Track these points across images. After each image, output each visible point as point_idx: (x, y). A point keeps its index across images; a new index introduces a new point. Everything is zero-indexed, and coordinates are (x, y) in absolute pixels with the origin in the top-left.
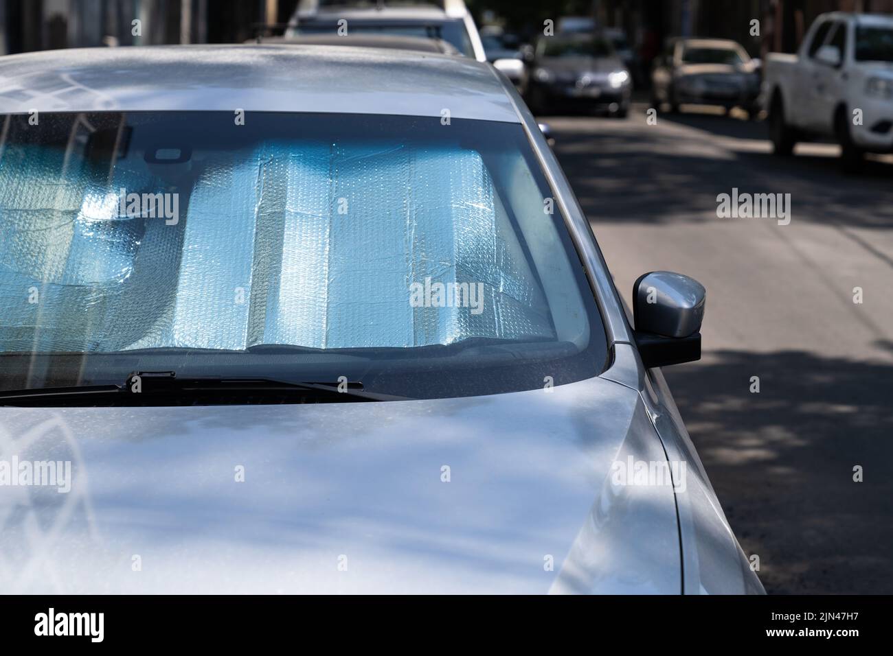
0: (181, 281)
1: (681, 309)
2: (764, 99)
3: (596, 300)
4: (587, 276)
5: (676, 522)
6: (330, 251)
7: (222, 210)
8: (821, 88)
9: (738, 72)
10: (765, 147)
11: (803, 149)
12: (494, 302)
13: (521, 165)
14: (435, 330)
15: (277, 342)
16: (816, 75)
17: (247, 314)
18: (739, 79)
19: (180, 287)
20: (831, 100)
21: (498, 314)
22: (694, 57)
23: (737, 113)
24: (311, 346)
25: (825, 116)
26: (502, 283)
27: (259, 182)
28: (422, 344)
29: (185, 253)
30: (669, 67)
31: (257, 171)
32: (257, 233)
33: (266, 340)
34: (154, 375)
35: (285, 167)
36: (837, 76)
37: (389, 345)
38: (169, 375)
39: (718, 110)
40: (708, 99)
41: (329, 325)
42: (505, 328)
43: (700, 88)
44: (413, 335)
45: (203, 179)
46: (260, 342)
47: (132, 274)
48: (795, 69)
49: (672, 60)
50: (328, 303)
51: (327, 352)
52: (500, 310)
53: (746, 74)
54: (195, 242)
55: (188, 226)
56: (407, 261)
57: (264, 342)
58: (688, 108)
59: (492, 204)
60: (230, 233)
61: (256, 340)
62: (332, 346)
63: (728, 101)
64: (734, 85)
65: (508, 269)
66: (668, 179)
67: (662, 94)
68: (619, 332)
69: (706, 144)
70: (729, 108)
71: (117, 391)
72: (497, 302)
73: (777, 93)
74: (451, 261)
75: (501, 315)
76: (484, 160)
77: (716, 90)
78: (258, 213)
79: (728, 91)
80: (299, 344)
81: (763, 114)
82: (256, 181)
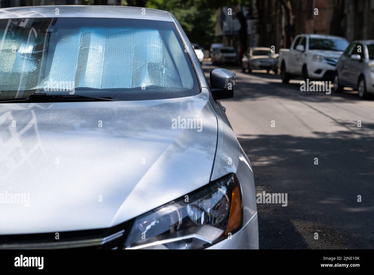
0: (51, 69)
1: (226, 78)
2: (279, 65)
3: (196, 75)
4: (194, 68)
5: (217, 134)
6: (104, 60)
7: (67, 48)
8: (298, 59)
9: (271, 58)
10: (280, 81)
11: (292, 81)
12: (161, 76)
13: (173, 35)
14: (139, 82)
15: (84, 87)
16: (296, 55)
17: (74, 79)
18: (271, 60)
19: (51, 70)
20: (301, 64)
21: (162, 79)
22: (256, 53)
23: (271, 72)
24: (96, 88)
25: (299, 69)
26: (164, 70)
27: (81, 39)
28: (134, 87)
29: (54, 60)
30: (248, 57)
31: (80, 36)
32: (79, 55)
33: (80, 86)
34: (39, 94)
35: (90, 34)
36: (303, 56)
37: (123, 87)
38: (44, 94)
39: (265, 71)
40: (262, 68)
41: (103, 82)
42: (164, 84)
43: (258, 64)
44: (131, 85)
45: (62, 38)
46: (78, 87)
47: (36, 69)
48: (290, 54)
49: (249, 55)
50: (103, 76)
51: (101, 90)
52: (163, 79)
53: (274, 59)
54: (58, 57)
55: (55, 52)
56: (131, 63)
57: (79, 86)
58: (254, 71)
59: (162, 46)
60: (70, 55)
61: (77, 86)
62: (103, 88)
63: (268, 68)
64: (270, 62)
65: (166, 66)
66: (245, 89)
67: (246, 66)
68: (203, 85)
69: (259, 80)
70: (268, 71)
71: (26, 100)
72: (162, 76)
73: (283, 62)
74: (146, 62)
75: (163, 80)
76: (160, 33)
77: (264, 64)
78: (80, 48)
79: (268, 65)
80: (91, 87)
81: (279, 71)
82: (80, 39)
